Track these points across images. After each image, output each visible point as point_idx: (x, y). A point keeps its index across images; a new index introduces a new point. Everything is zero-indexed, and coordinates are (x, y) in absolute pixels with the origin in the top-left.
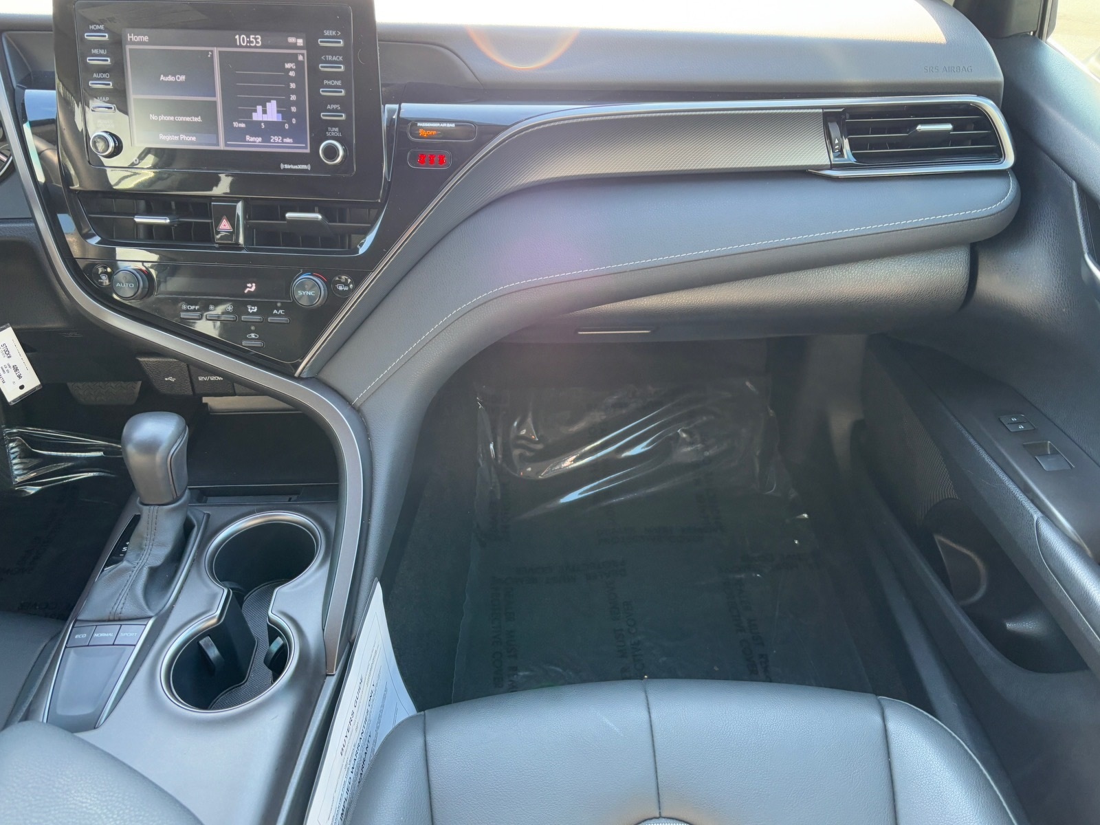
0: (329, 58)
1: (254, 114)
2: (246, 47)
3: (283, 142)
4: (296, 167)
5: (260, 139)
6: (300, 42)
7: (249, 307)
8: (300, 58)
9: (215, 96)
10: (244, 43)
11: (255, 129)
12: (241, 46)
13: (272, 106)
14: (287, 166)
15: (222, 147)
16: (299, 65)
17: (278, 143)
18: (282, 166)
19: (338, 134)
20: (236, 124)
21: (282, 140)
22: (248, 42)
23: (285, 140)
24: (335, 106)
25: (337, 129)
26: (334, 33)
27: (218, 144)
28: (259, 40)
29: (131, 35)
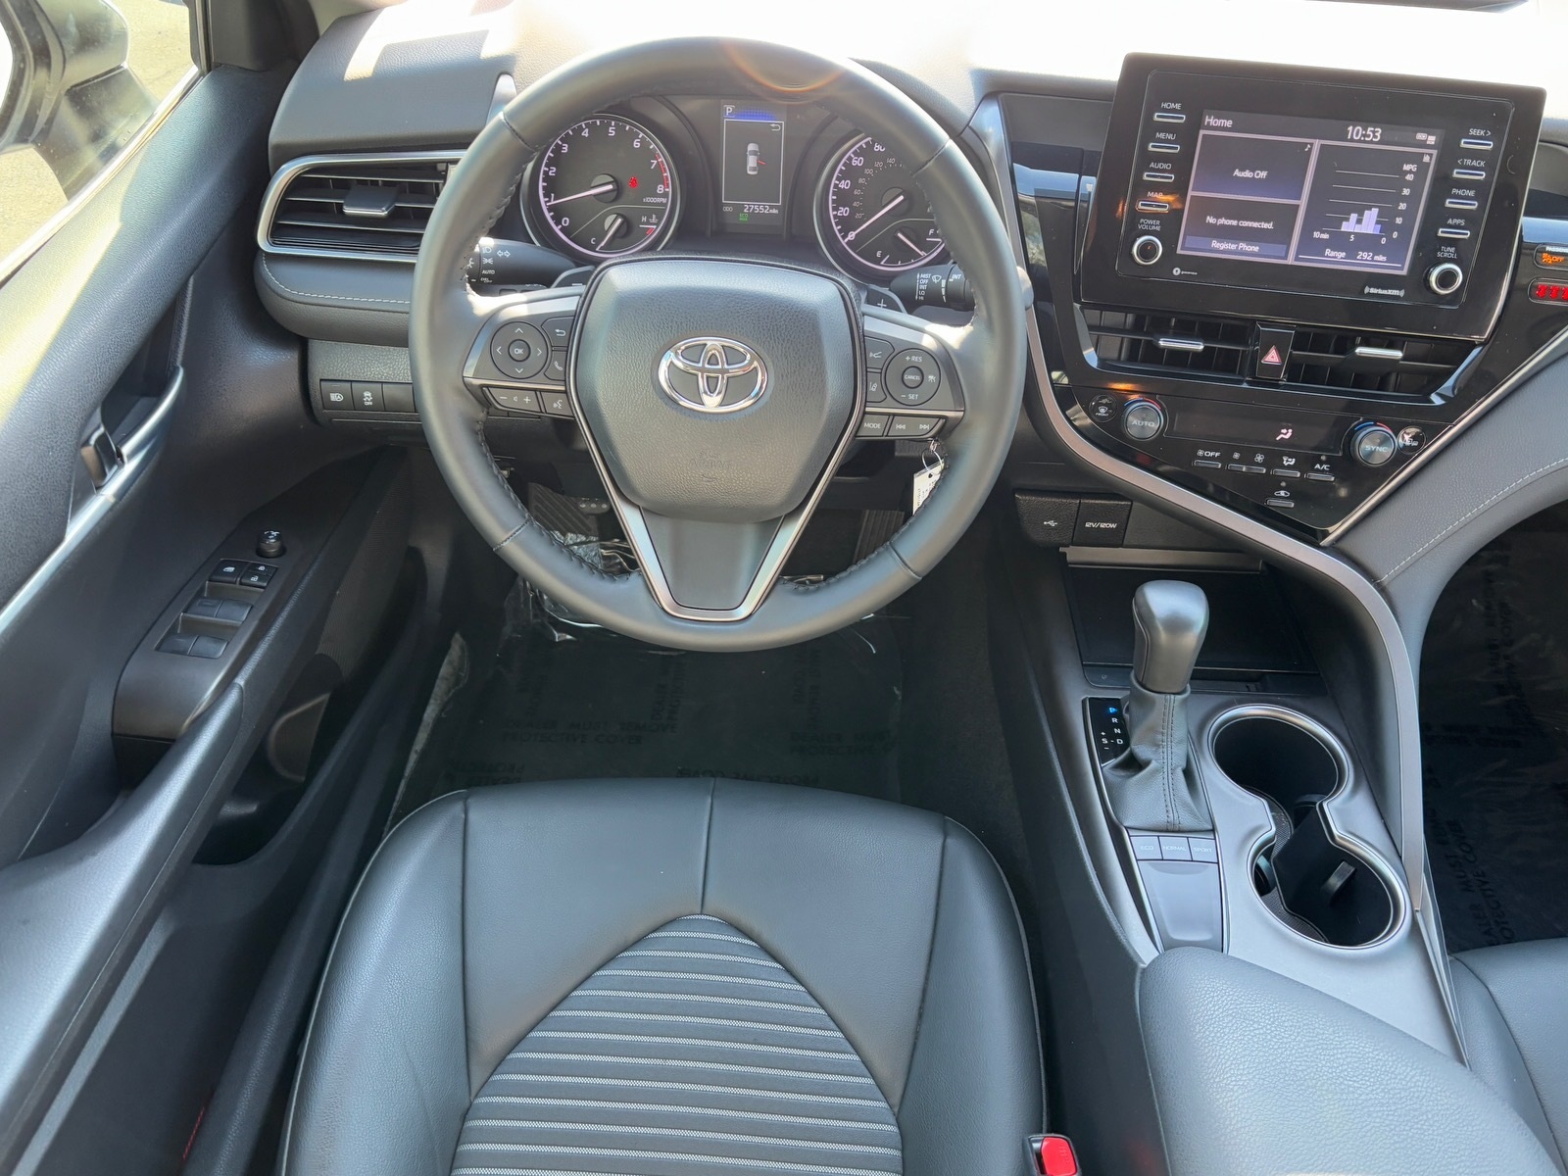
0: (1468, 162)
1: (1344, 223)
2: (1359, 141)
3: (1373, 260)
4: (1385, 292)
5: (1343, 254)
6: (1432, 140)
7: (1285, 459)
8: (1426, 159)
9: (1299, 198)
10: (1357, 135)
11: (1340, 241)
12: (1352, 140)
13: (1371, 216)
14: (1373, 291)
15: (1290, 261)
16: (1423, 168)
17: (1366, 260)
18: (1367, 290)
19: (1452, 256)
20: (1316, 235)
21: (1373, 257)
22: (1363, 135)
23: (1376, 258)
24: (1457, 221)
25: (1453, 250)
26: (1482, 133)
27: (1286, 258)
28: (1378, 134)
29: (1210, 118)
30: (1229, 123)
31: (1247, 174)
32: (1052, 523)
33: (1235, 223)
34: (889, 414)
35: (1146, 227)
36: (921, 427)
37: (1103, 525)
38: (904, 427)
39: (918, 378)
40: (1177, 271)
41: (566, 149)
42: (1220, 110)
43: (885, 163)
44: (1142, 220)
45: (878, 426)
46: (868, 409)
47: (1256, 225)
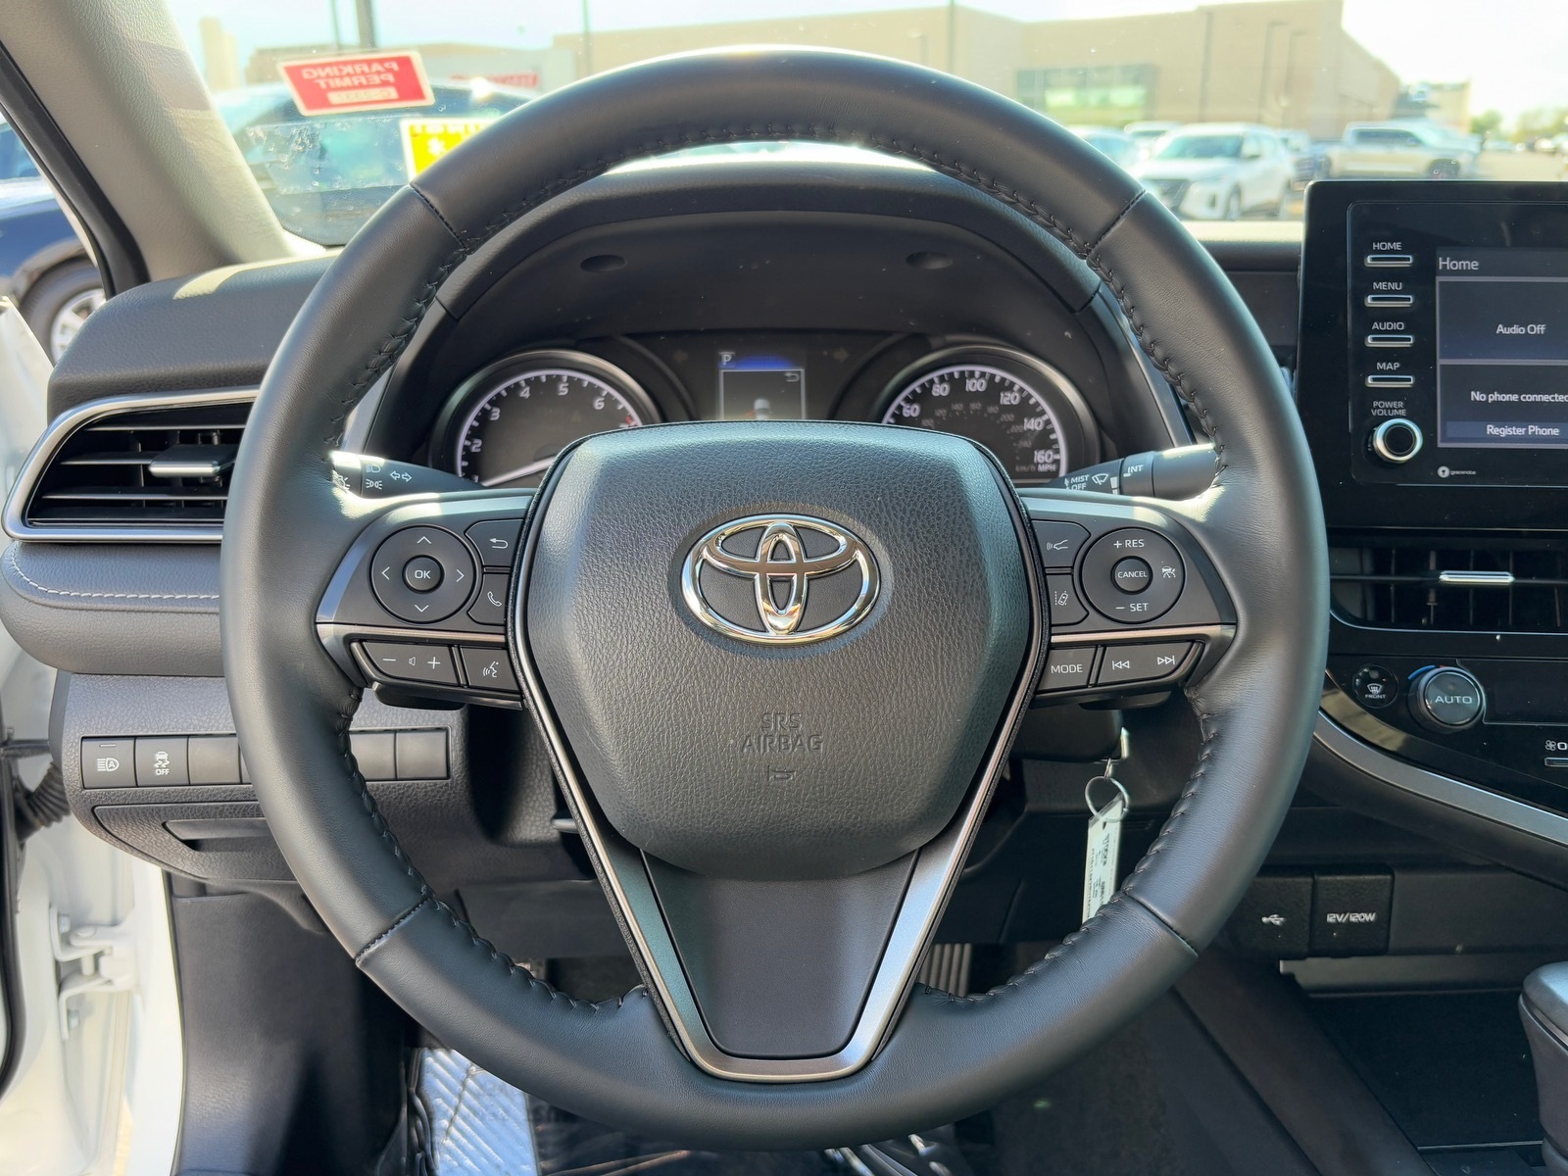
29: (1445, 260)
30: (1474, 265)
31: (1516, 330)
32: (1276, 920)
33: (1514, 398)
34: (1095, 644)
35: (1384, 413)
36: (1160, 661)
37: (1355, 918)
38: (1127, 665)
39: (1143, 574)
40: (1444, 472)
41: (496, 414)
42: (1458, 246)
43: (950, 411)
44: (1375, 404)
45: (1078, 668)
46: (1054, 639)
47: (1546, 398)
